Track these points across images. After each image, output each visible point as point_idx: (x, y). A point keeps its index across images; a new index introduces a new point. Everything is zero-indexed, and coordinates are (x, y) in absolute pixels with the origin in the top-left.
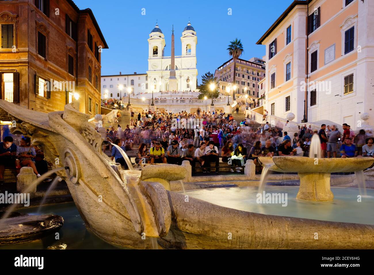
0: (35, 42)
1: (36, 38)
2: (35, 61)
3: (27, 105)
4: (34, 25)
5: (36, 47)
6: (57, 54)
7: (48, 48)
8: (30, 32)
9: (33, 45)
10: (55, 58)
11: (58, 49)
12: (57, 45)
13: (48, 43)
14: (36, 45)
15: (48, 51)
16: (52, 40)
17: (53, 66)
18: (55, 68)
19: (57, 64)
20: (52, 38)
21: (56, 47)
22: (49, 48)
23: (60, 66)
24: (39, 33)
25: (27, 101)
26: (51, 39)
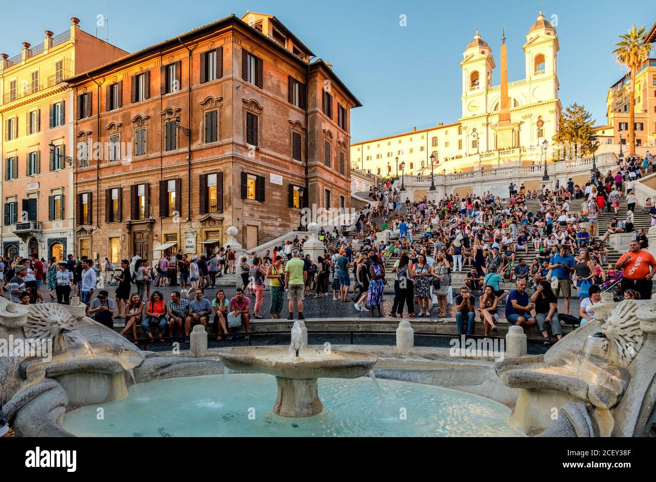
0: (242, 127)
1: (244, 122)
2: (242, 153)
3: (231, 215)
4: (241, 104)
5: (244, 134)
6: (275, 137)
7: (261, 131)
8: (234, 116)
9: (239, 133)
10: (272, 142)
11: (276, 128)
12: (275, 124)
13: (261, 124)
14: (244, 131)
15: (261, 136)
16: (267, 118)
17: (268, 155)
18: (271, 156)
19: (275, 150)
20: (267, 115)
21: (273, 127)
22: (263, 130)
23: (280, 152)
24: (248, 113)
25: (230, 209)
26: (265, 118)
